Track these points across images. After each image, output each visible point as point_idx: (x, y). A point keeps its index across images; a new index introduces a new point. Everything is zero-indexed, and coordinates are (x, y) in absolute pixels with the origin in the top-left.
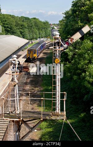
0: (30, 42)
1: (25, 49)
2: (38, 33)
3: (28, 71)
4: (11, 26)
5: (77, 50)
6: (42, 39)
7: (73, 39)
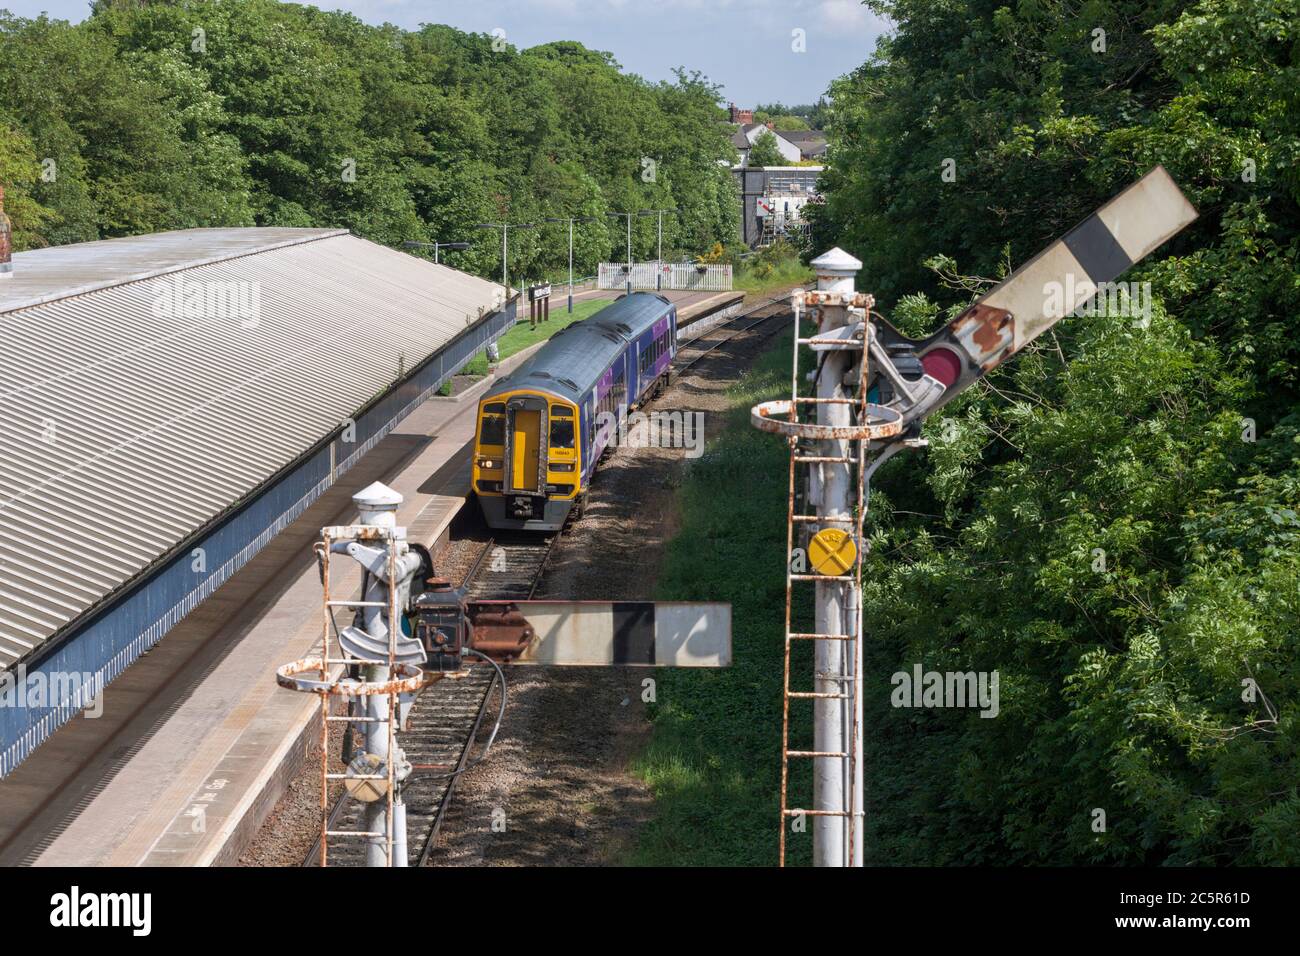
0: (523, 307)
1: (470, 374)
2: (598, 207)
3: (516, 654)
4: (314, 131)
5: (1022, 410)
6: (644, 275)
7: (1006, 320)
